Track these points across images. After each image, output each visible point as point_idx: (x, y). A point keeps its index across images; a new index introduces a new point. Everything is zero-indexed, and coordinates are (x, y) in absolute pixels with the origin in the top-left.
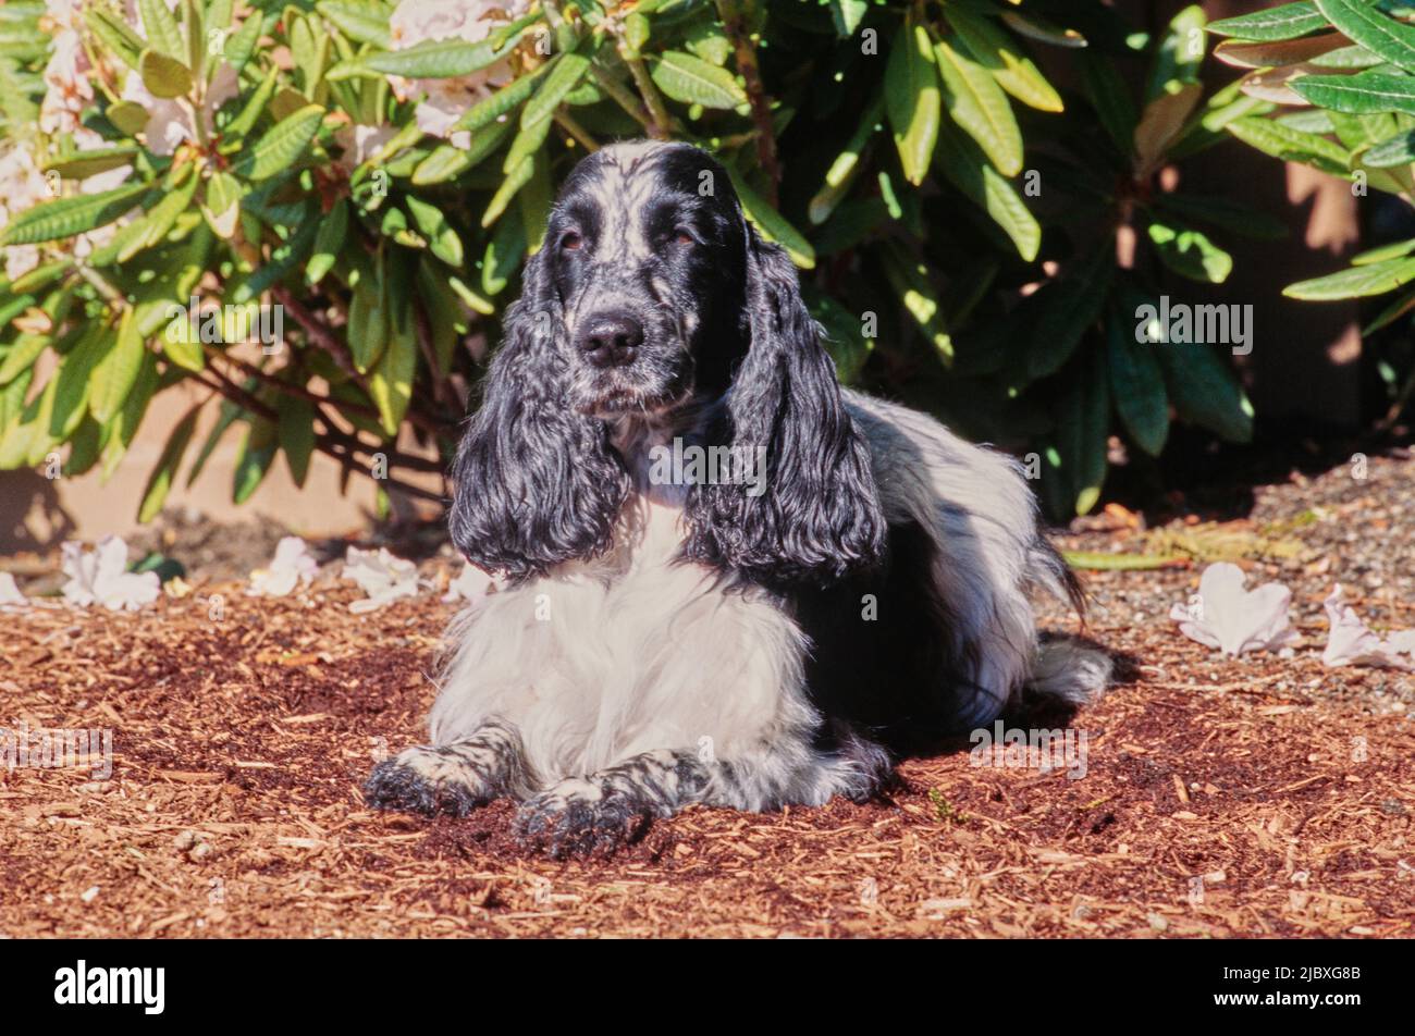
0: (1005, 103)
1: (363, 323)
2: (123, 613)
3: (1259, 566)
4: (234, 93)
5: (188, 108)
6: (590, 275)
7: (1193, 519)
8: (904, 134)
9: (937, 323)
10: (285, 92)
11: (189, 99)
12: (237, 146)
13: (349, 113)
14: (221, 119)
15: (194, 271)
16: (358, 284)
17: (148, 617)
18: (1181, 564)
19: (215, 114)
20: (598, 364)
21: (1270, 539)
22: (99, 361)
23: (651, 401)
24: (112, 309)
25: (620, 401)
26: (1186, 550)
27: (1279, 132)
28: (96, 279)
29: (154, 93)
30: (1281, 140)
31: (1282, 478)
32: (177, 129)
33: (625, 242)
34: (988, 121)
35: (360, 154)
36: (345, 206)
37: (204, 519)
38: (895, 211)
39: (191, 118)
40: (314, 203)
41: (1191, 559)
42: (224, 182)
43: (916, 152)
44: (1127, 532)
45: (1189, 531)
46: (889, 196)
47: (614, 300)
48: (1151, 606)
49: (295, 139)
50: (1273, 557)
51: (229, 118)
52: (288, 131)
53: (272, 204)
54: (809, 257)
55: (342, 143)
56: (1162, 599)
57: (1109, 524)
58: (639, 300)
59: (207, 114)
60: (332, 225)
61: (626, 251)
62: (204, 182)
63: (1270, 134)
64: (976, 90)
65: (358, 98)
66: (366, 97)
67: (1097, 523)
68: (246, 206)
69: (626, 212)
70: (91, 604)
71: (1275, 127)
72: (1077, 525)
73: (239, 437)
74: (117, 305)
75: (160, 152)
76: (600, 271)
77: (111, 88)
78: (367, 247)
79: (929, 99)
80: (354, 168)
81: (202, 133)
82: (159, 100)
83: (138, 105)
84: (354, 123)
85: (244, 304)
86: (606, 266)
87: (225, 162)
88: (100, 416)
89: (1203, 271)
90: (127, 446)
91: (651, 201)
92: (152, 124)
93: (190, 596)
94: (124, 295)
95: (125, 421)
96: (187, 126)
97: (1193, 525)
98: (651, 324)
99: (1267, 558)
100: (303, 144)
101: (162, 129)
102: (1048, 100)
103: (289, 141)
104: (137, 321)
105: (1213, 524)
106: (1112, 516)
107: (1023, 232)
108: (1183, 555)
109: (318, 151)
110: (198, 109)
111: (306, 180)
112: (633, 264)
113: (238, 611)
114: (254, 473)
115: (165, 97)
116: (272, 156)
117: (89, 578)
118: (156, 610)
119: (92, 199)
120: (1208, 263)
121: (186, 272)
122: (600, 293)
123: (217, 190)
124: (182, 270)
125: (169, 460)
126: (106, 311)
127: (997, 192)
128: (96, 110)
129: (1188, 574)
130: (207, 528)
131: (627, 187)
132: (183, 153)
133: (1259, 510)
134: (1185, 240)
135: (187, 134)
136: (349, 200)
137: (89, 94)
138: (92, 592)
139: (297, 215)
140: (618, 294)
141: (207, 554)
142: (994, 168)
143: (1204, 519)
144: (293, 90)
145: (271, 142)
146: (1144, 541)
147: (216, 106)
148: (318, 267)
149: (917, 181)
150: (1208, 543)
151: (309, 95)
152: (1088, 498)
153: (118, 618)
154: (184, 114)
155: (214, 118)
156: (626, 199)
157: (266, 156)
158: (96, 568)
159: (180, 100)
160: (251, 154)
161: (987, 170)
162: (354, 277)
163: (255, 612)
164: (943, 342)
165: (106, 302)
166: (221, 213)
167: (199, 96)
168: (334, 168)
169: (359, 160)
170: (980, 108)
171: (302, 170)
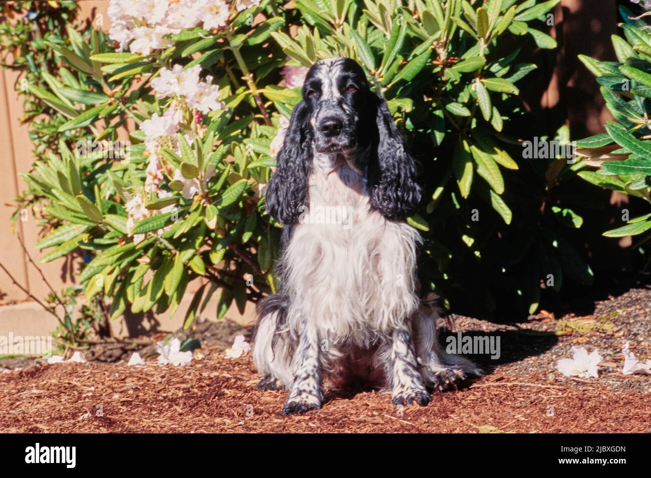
0: (497, 167)
1: (263, 254)
2: (180, 368)
3: (598, 334)
4: (214, 175)
5: (198, 182)
6: (321, 105)
7: (573, 315)
8: (460, 180)
9: (475, 247)
10: (232, 174)
11: (198, 179)
12: (216, 194)
13: (256, 179)
14: (210, 185)
15: (201, 238)
16: (260, 241)
17: (189, 369)
18: (569, 334)
19: (208, 183)
20: (327, 135)
21: (602, 323)
22: (168, 272)
23: (345, 147)
24: (172, 253)
25: (335, 148)
26: (571, 328)
27: (598, 176)
28: (166, 243)
29: (185, 177)
30: (599, 179)
31: (605, 298)
32: (194, 189)
33: (332, 92)
34: (491, 174)
35: (260, 194)
36: (255, 214)
37: (206, 321)
38: (458, 207)
39: (199, 185)
40: (244, 212)
41: (572, 331)
42: (211, 208)
43: (465, 186)
44: (548, 320)
45: (572, 320)
46: (455, 202)
47: (331, 113)
48: (558, 352)
49: (236, 191)
50: (603, 330)
51: (213, 184)
52: (234, 189)
53: (229, 214)
54: (426, 227)
55: (254, 190)
56: (562, 349)
57: (541, 317)
58: (339, 112)
59: (205, 183)
60: (251, 220)
61: (332, 95)
62: (204, 208)
63: (595, 177)
64: (486, 163)
65: (259, 173)
66: (262, 173)
67: (537, 317)
68: (219, 216)
69: (331, 81)
70: (168, 364)
71: (596, 174)
72: (530, 318)
73: (218, 293)
74: (173, 252)
75: (188, 198)
76: (324, 103)
77: (169, 175)
78: (264, 227)
79: (469, 166)
80: (259, 199)
81: (203, 190)
82: (187, 180)
83: (179, 181)
84: (258, 183)
85: (219, 251)
86: (326, 101)
87: (211, 201)
88: (169, 293)
89: (573, 224)
90: (179, 304)
91: (339, 76)
92: (184, 188)
93: (203, 359)
94: (176, 248)
95: (177, 294)
96: (198, 188)
97: (573, 317)
98: (345, 121)
99: (600, 331)
100: (240, 193)
101: (189, 189)
102: (512, 165)
103: (234, 192)
104: (181, 258)
105: (580, 318)
106: (543, 314)
107: (506, 214)
108: (570, 330)
109: (245, 195)
110: (201, 182)
111: (241, 204)
112: (335, 100)
113: (222, 365)
114: (224, 307)
115: (190, 178)
116: (229, 198)
117: (167, 354)
118: (191, 366)
119: (164, 216)
120: (574, 221)
121: (198, 239)
122: (326, 111)
123: (209, 211)
124: (197, 238)
125: (194, 306)
126: (169, 254)
127: (496, 200)
128: (164, 183)
129: (572, 337)
130: (208, 324)
131: (330, 71)
132: (196, 198)
133: (596, 311)
134: (565, 212)
135: (197, 191)
136: (257, 211)
137: (162, 177)
138: (168, 359)
139: (238, 217)
140: (333, 111)
141: (208, 334)
142: (494, 191)
143: (577, 315)
144: (236, 173)
145: (228, 193)
146: (555, 324)
147: (208, 180)
148: (246, 237)
149: (466, 197)
150: (579, 325)
151: (241, 174)
152: (534, 307)
153: (178, 370)
154: (196, 184)
155: (207, 184)
156: (330, 75)
157: (226, 197)
158: (169, 350)
159: (195, 179)
160: (221, 197)
161: (491, 191)
162: (259, 238)
163: (227, 366)
164: (477, 253)
165: (170, 251)
166: (211, 220)
167: (202, 178)
168: (251, 200)
169: (260, 196)
170: (488, 169)
171: (239, 202)
